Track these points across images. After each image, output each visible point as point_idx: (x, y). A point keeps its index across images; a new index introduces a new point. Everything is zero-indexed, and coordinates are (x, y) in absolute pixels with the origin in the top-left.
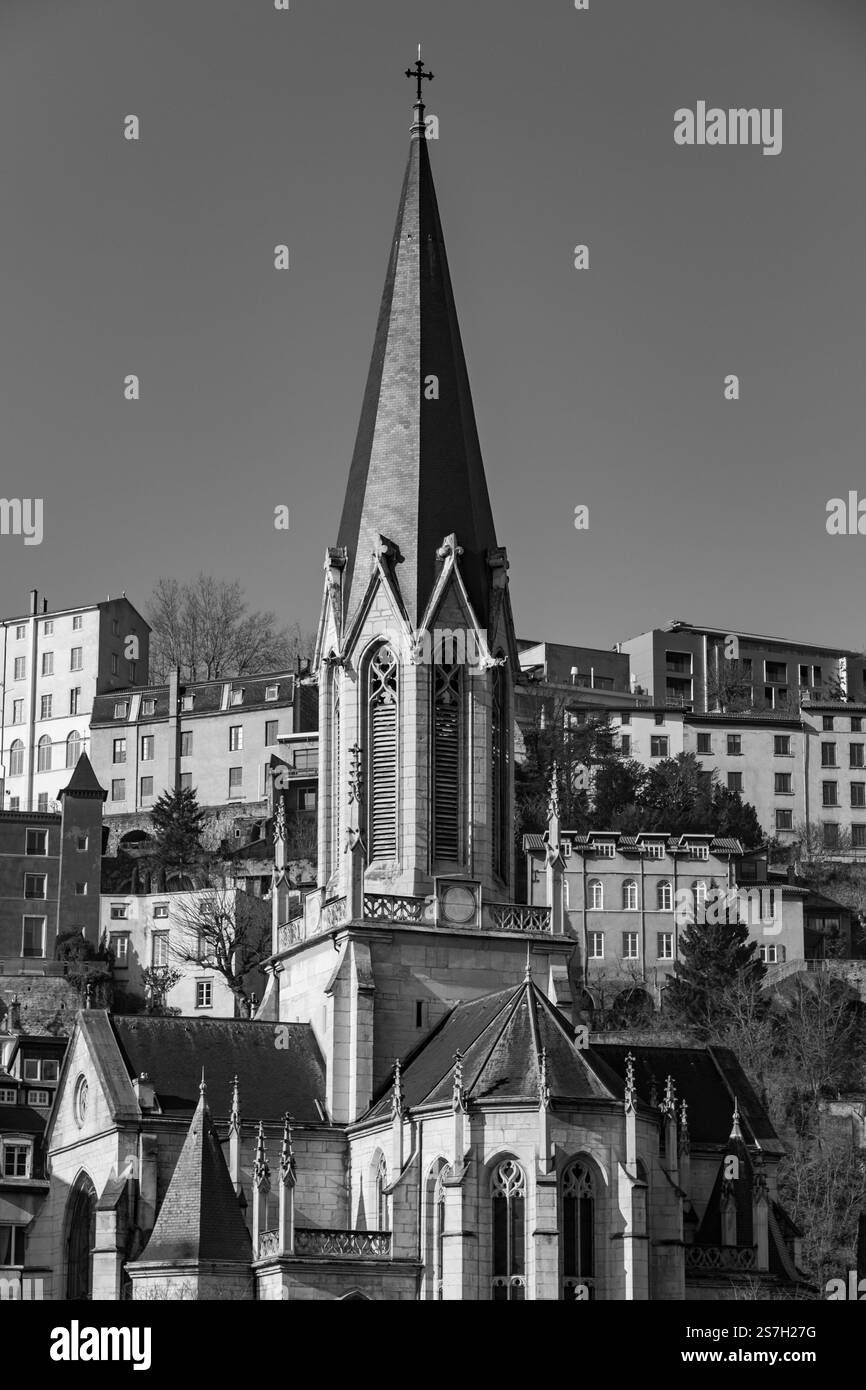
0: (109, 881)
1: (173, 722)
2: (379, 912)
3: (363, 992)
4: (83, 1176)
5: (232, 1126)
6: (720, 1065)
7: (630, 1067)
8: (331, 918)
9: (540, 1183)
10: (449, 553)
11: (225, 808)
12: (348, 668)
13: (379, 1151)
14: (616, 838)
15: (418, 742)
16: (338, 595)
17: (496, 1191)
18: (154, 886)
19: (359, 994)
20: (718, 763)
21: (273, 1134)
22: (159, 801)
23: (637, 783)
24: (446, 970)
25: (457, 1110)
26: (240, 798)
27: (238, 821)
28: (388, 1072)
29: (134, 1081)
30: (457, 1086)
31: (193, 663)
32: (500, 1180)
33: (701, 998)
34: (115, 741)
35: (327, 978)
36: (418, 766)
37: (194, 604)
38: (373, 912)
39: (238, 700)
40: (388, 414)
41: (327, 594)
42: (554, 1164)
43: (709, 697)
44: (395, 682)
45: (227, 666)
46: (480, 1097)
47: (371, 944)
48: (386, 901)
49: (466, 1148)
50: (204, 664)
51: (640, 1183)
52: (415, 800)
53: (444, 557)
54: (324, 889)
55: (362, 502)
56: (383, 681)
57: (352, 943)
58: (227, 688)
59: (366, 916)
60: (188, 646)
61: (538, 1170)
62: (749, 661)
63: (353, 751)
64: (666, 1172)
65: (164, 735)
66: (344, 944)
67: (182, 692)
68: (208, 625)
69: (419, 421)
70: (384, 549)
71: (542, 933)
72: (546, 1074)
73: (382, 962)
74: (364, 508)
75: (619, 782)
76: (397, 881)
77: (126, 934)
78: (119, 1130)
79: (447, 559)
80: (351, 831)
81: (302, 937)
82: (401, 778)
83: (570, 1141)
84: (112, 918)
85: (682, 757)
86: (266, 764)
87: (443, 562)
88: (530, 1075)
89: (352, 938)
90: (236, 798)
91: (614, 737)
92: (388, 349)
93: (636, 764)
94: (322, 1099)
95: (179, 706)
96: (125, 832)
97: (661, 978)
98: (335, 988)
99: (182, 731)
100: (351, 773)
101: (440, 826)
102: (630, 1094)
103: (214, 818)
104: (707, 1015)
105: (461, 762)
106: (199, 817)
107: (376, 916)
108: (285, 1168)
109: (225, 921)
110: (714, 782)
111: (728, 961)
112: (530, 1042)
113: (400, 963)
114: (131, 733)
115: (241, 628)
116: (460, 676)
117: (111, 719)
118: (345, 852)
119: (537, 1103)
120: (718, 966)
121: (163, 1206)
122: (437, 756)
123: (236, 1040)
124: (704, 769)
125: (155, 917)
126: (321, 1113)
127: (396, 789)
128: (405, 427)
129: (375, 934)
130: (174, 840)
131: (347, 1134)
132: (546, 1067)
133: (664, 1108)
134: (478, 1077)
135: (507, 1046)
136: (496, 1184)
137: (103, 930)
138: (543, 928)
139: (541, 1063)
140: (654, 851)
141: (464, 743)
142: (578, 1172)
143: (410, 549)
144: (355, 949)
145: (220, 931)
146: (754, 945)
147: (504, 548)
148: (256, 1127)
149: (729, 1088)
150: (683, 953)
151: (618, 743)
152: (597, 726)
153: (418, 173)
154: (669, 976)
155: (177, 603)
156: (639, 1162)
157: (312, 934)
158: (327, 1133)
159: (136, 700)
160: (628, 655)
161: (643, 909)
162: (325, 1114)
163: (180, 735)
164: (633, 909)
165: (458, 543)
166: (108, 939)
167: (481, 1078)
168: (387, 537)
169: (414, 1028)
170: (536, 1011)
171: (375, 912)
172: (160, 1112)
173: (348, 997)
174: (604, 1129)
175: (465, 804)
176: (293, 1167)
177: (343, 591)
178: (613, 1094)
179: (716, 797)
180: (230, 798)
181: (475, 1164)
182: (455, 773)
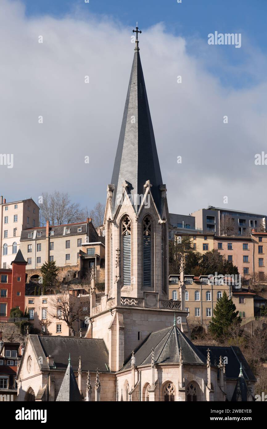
0: (27, 291)
1: (47, 239)
2: (126, 303)
3: (121, 329)
4: (30, 388)
5: (79, 372)
6: (235, 352)
7: (208, 353)
8: (110, 305)
9: (179, 391)
10: (147, 186)
11: (64, 267)
12: (115, 224)
13: (127, 381)
14: (193, 277)
15: (138, 248)
16: (112, 200)
17: (165, 394)
18: (42, 293)
19: (120, 329)
20: (225, 252)
21: (93, 374)
22: (43, 265)
23: (199, 259)
24: (147, 322)
25: (153, 367)
26: (69, 264)
27: (69, 271)
28: (129, 354)
29: (47, 358)
30: (153, 359)
31: (53, 220)
32: (167, 390)
33: (221, 329)
34: (28, 245)
35: (109, 324)
36: (138, 255)
37: (53, 200)
38: (124, 303)
39: (69, 232)
40: (128, 141)
41: (108, 199)
42: (184, 384)
43: (221, 231)
44: (130, 228)
45: (64, 221)
46: (160, 363)
47: (123, 313)
48: (128, 299)
49: (156, 379)
50: (57, 220)
51: (212, 391)
52: (137, 266)
53: (146, 187)
54: (107, 295)
55: (119, 169)
56: (126, 228)
57: (117, 313)
58: (65, 228)
59: (121, 304)
60: (51, 214)
61: (179, 386)
62: (234, 219)
63: (117, 250)
64: (220, 387)
65: (44, 244)
66: (115, 313)
67: (50, 229)
68: (58, 207)
69: (138, 143)
70: (127, 185)
71: (178, 310)
72: (182, 355)
73: (127, 319)
74: (120, 172)
75: (193, 259)
76: (132, 292)
77: (33, 309)
78: (42, 374)
79: (147, 188)
80: (116, 277)
81: (100, 311)
82: (132, 259)
83: (189, 377)
84: (29, 303)
85: (214, 250)
86: (78, 253)
87: (146, 189)
88: (176, 356)
89: (117, 311)
90: (68, 264)
91: (191, 244)
92: (127, 120)
93: (199, 253)
94: (108, 364)
95: (49, 234)
96: (32, 275)
97: (208, 323)
98: (112, 328)
99: (50, 242)
100: (117, 258)
101: (145, 275)
102: (208, 362)
103: (61, 270)
104: (223, 335)
105: (152, 254)
106: (56, 270)
107: (125, 304)
108: (97, 386)
109: (66, 304)
110: (224, 259)
111: (230, 317)
112: (176, 345)
113: (132, 319)
114: (33, 243)
115: (68, 209)
116: (151, 226)
117: (27, 238)
118: (115, 283)
119: (178, 365)
120: (226, 319)
121: (57, 398)
122: (144, 252)
123: (79, 344)
124: (221, 254)
125: (43, 303)
126: (107, 368)
127: (131, 263)
128: (133, 146)
129: (124, 310)
130: (48, 278)
131: (116, 375)
132: (181, 353)
133: (219, 366)
134: (159, 356)
135: (168, 346)
136: (165, 391)
137: (26, 307)
138: (179, 308)
139: (180, 352)
140: (205, 281)
141: (153, 248)
142: (192, 387)
143: (135, 185)
144: (118, 315)
145: (65, 307)
146: (238, 312)
147: (165, 185)
148: (87, 373)
149: (238, 360)
150: (215, 314)
151: (192, 246)
152: (186, 241)
153: (137, 63)
154: (210, 322)
155: (48, 200)
156: (211, 384)
157: (103, 310)
158: (109, 375)
159: (35, 232)
160: (195, 217)
161: (202, 300)
162: (109, 368)
163: (49, 243)
164: (198, 300)
165: (151, 183)
166: (27, 310)
167: (160, 357)
168: (128, 181)
169: (137, 340)
170: (178, 335)
171: (125, 303)
172: (55, 368)
173: (116, 330)
174: (200, 373)
175: (153, 268)
176: (100, 386)
177: (113, 199)
178: (203, 361)
179: (225, 264)
180: (66, 264)
181: (158, 384)
182: (150, 258)
